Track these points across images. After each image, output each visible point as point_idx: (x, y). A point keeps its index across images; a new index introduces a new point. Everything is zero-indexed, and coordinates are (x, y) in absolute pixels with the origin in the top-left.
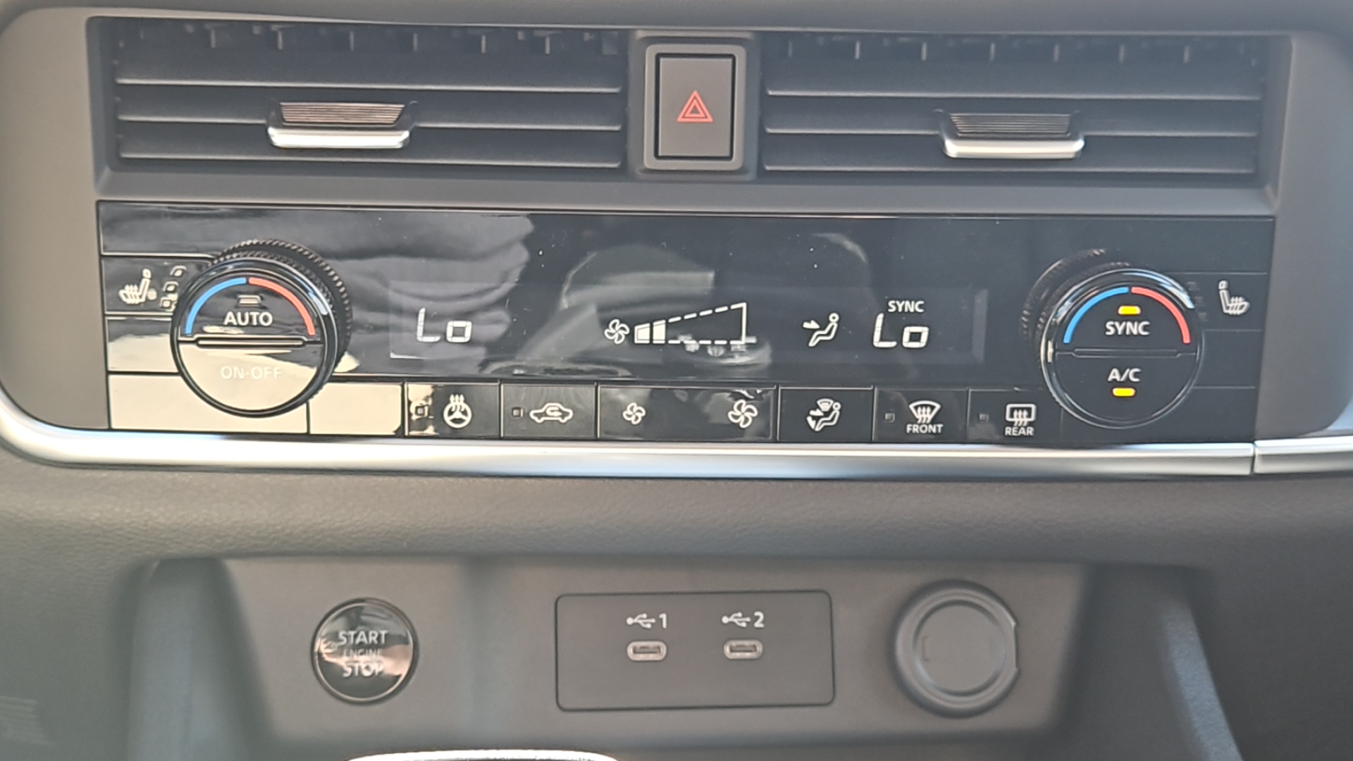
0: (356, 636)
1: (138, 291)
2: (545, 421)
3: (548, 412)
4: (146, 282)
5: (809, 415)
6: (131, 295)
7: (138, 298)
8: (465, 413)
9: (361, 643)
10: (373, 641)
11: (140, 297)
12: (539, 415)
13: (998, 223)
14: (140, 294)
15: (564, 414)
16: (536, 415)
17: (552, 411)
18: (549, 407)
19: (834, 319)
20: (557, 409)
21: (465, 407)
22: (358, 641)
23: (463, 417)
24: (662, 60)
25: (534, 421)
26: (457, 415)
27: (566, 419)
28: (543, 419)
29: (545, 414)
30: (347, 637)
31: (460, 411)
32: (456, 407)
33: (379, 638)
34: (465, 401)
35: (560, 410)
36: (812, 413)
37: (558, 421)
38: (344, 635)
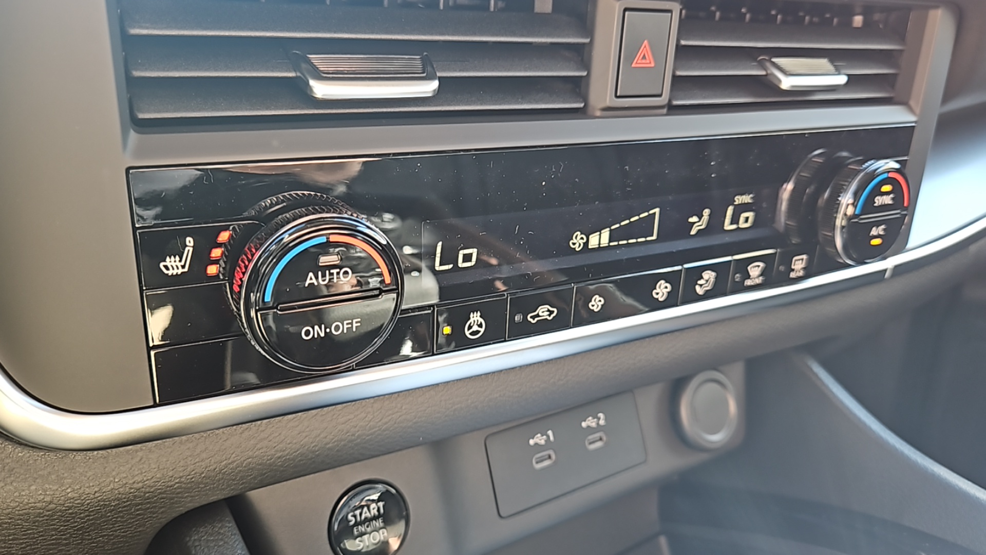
0: (361, 514)
1: (180, 261)
2: (538, 321)
3: (541, 314)
4: (189, 251)
5: (697, 284)
6: (172, 266)
7: (180, 267)
8: (480, 326)
9: (366, 518)
10: (374, 514)
11: (183, 267)
12: (533, 317)
13: (806, 136)
14: (183, 263)
15: (551, 312)
16: (531, 317)
17: (543, 312)
18: (541, 309)
19: (706, 212)
20: (546, 309)
21: (481, 320)
22: (363, 517)
23: (479, 329)
24: (627, 13)
25: (530, 322)
26: (475, 328)
27: (552, 316)
28: (536, 319)
29: (538, 316)
30: (355, 516)
31: (477, 324)
32: (474, 321)
33: (379, 510)
34: (481, 316)
35: (548, 310)
36: (699, 282)
37: (546, 319)
38: (352, 516)
